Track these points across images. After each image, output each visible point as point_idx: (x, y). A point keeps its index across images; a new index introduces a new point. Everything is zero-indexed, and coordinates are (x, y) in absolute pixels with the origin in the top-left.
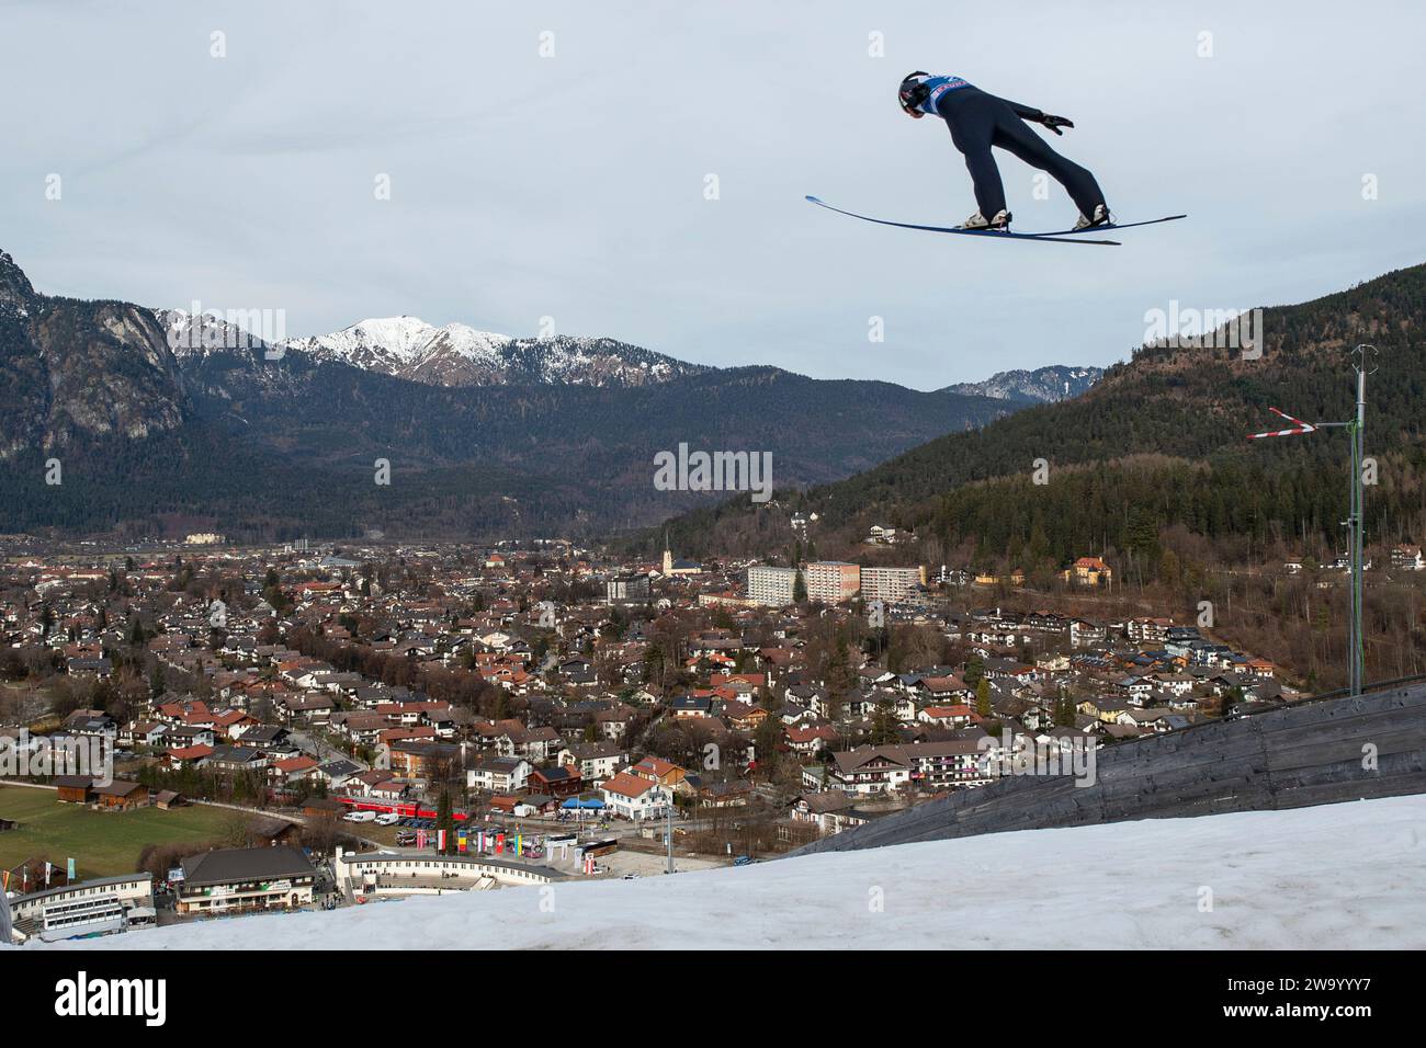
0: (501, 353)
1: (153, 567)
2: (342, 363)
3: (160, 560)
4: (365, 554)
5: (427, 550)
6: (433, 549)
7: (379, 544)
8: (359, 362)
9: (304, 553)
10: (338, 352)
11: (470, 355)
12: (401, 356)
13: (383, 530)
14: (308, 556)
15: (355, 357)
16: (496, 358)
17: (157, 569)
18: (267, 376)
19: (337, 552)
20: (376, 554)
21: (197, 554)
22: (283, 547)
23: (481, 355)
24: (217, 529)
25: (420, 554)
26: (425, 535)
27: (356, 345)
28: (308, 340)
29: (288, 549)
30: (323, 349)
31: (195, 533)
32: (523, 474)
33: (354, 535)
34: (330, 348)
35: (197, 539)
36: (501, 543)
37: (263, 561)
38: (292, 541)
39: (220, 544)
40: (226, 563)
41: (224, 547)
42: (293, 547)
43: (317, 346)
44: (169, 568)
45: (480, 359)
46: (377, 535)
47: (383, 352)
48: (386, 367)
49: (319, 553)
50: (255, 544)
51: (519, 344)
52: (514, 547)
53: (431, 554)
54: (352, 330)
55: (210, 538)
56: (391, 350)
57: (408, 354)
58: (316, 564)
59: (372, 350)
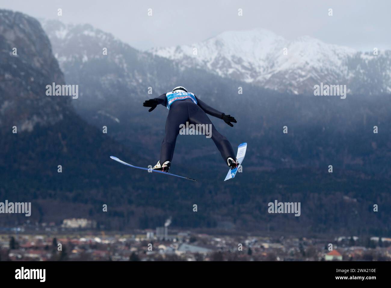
0: (346, 64)
1: (32, 247)
2: (203, 71)
3: (40, 241)
4: (217, 243)
5: (273, 242)
6: (278, 242)
7: (230, 234)
8: (218, 70)
9: (164, 240)
10: (200, 60)
11: (317, 65)
12: (256, 65)
13: (235, 221)
14: (167, 243)
15: (214, 65)
16: (342, 69)
17: (36, 248)
18: (137, 81)
19: (193, 240)
20: (227, 244)
21: (71, 237)
22: (145, 234)
23: (328, 66)
24: (89, 215)
25: (266, 246)
26: (272, 229)
27: (214, 55)
28: (173, 49)
29: (149, 235)
30: (186, 57)
31: (70, 217)
32: (363, 176)
33: (209, 225)
34: (193, 57)
35: (72, 223)
36: (340, 239)
37: (128, 245)
38: (154, 228)
39: (92, 229)
40: (96, 246)
41: (96, 231)
42: (155, 234)
43: (181, 55)
44: (47, 248)
45: (327, 70)
46: (229, 226)
47: (239, 61)
48: (242, 74)
49: (177, 240)
50: (121, 230)
51: (363, 56)
52: (352, 243)
53: (278, 246)
54: (212, 41)
55: (83, 223)
56: (247, 60)
57: (262, 63)
58: (174, 250)
59: (230, 59)
